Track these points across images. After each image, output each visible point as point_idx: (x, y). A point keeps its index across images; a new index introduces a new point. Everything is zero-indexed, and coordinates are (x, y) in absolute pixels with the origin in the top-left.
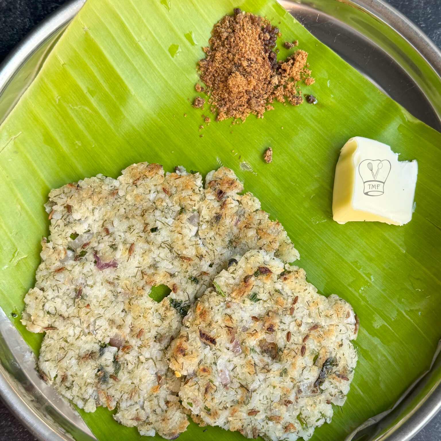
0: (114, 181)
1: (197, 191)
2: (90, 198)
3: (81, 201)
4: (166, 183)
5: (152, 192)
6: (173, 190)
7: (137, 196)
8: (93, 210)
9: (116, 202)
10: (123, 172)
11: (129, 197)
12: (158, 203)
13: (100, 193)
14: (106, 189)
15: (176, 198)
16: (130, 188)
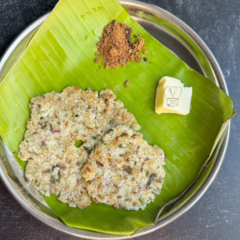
0: (60, 94)
1: (96, 99)
2: (49, 101)
3: (45, 103)
4: (82, 95)
5: (76, 99)
6: (85, 99)
7: (69, 101)
8: (50, 107)
9: (60, 103)
10: (64, 90)
11: (66, 101)
12: (79, 104)
13: (53, 99)
14: (56, 98)
15: (86, 102)
16: (66, 97)
